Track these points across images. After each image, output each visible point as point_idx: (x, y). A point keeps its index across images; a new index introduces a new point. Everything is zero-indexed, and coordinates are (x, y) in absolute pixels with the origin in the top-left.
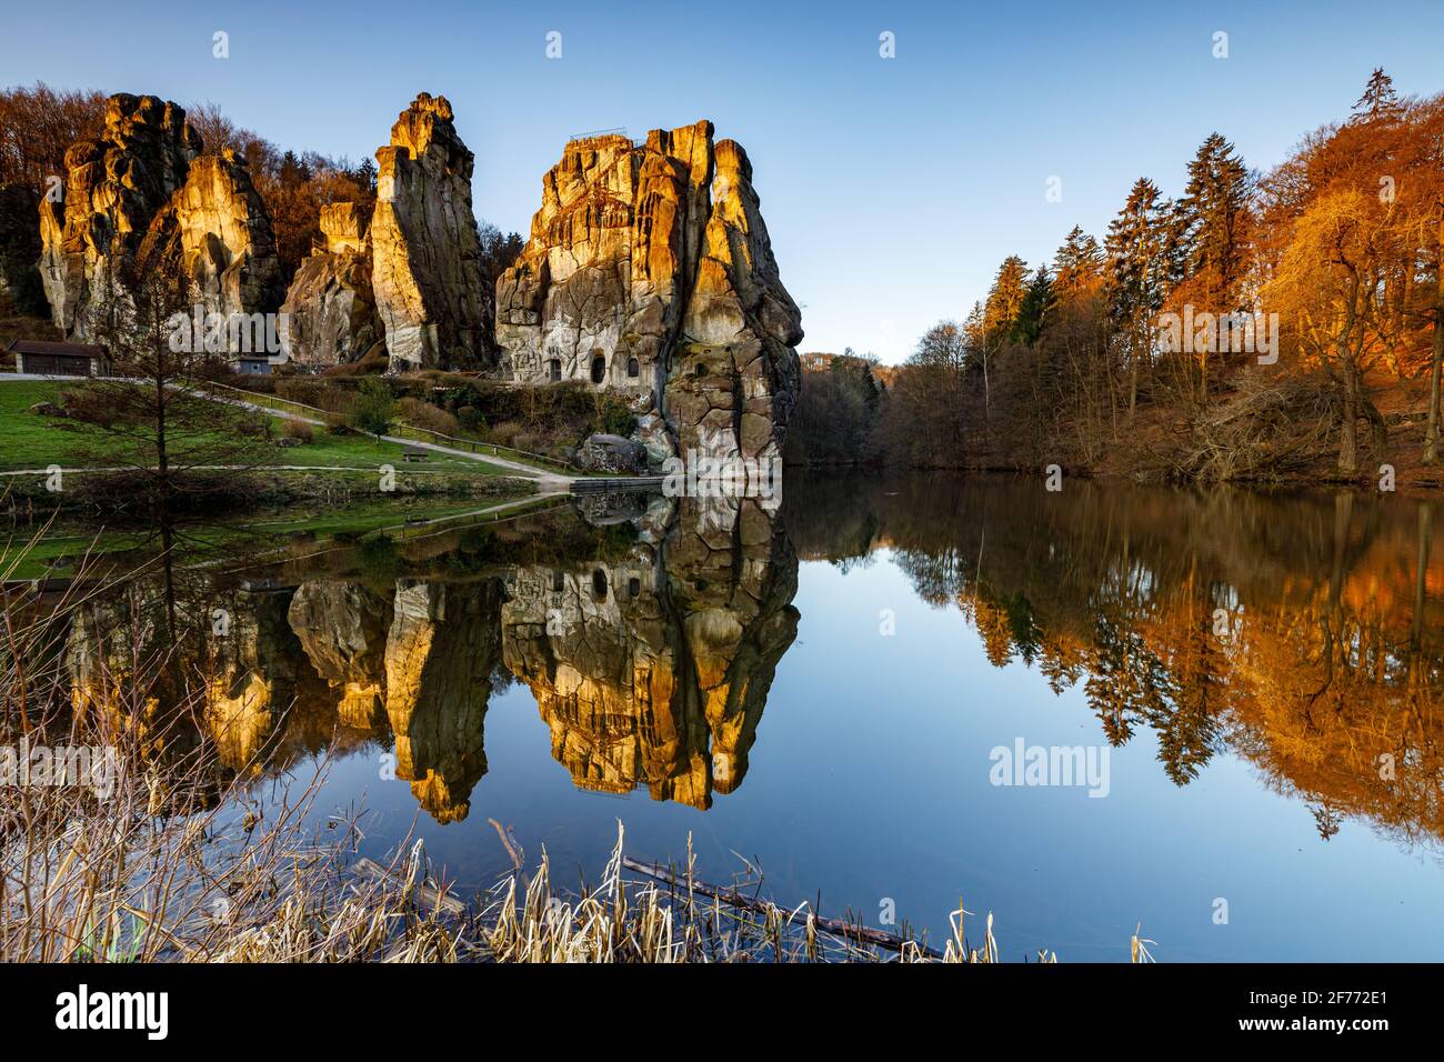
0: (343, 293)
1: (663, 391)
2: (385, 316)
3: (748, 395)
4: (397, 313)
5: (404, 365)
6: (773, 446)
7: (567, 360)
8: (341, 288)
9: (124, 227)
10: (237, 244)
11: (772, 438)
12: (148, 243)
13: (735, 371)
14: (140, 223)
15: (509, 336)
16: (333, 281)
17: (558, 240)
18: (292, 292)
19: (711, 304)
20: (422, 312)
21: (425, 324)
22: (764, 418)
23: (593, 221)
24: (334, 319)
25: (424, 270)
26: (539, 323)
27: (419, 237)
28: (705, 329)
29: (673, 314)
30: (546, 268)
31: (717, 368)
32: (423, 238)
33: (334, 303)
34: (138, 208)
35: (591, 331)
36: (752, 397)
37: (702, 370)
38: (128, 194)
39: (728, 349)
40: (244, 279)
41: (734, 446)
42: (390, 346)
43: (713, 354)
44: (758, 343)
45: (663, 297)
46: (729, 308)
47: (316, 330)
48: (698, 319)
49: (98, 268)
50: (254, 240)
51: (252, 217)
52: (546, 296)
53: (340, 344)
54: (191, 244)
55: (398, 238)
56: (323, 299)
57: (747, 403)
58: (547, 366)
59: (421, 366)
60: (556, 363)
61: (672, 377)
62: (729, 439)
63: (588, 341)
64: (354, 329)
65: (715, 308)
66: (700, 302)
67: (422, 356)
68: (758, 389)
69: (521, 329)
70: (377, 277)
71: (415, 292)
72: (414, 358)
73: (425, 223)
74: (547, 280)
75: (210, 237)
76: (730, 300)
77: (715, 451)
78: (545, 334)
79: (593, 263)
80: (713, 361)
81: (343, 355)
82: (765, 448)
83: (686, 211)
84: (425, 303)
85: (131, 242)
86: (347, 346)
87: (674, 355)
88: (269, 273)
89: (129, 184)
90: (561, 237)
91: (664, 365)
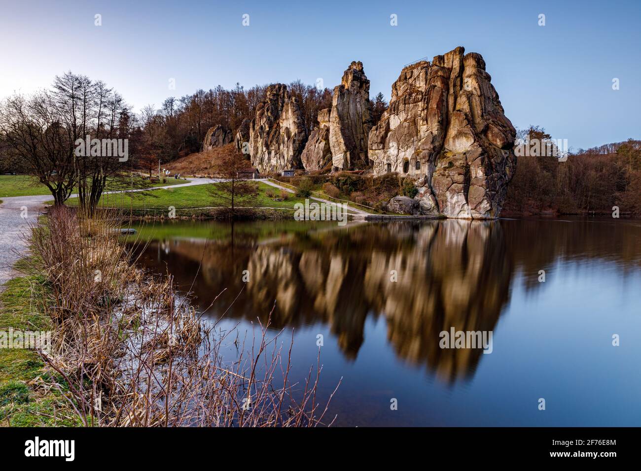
0: (321, 143)
1: (432, 176)
2: (333, 151)
3: (473, 176)
4: (336, 149)
5: (337, 169)
6: (485, 202)
7: (393, 163)
8: (321, 141)
9: (267, 129)
10: (293, 130)
11: (485, 197)
12: (272, 133)
13: (467, 164)
14: (270, 127)
15: (373, 155)
16: (318, 139)
17: (393, 112)
18: (307, 144)
19: (457, 132)
20: (344, 148)
21: (345, 152)
22: (481, 188)
23: (407, 102)
24: (318, 153)
25: (347, 131)
26: (383, 148)
27: (345, 118)
28: (454, 145)
29: (439, 139)
30: (388, 124)
31: (457, 164)
32: (347, 118)
33: (318, 147)
34: (271, 122)
35: (403, 150)
36: (476, 177)
37: (451, 164)
38: (269, 117)
39: (465, 154)
40: (294, 141)
41: (464, 202)
42: (333, 162)
43: (457, 157)
44: (480, 150)
45: (433, 132)
46: (466, 134)
47: (312, 158)
48: (451, 140)
49: (260, 143)
50: (298, 127)
51: (298, 120)
52: (387, 136)
53: (319, 162)
54: (282, 131)
55: (338, 120)
56: (315, 146)
57: (473, 180)
58: (386, 167)
59: (342, 169)
60: (389, 165)
61: (437, 168)
62: (462, 198)
63: (402, 155)
64: (324, 156)
65: (460, 134)
66: (452, 132)
67: (343, 165)
68: (478, 173)
69: (377, 151)
70: (330, 136)
71: (342, 141)
72: (341, 166)
73: (348, 112)
74: (388, 129)
75: (287, 128)
76: (467, 130)
77: (455, 204)
78: (385, 153)
79: (406, 120)
80: (456, 160)
81: (319, 167)
82: (481, 203)
83: (448, 90)
84: (345, 144)
85: (268, 133)
86: (321, 163)
87: (439, 158)
88: (302, 138)
89: (269, 114)
90: (394, 111)
91: (433, 163)
